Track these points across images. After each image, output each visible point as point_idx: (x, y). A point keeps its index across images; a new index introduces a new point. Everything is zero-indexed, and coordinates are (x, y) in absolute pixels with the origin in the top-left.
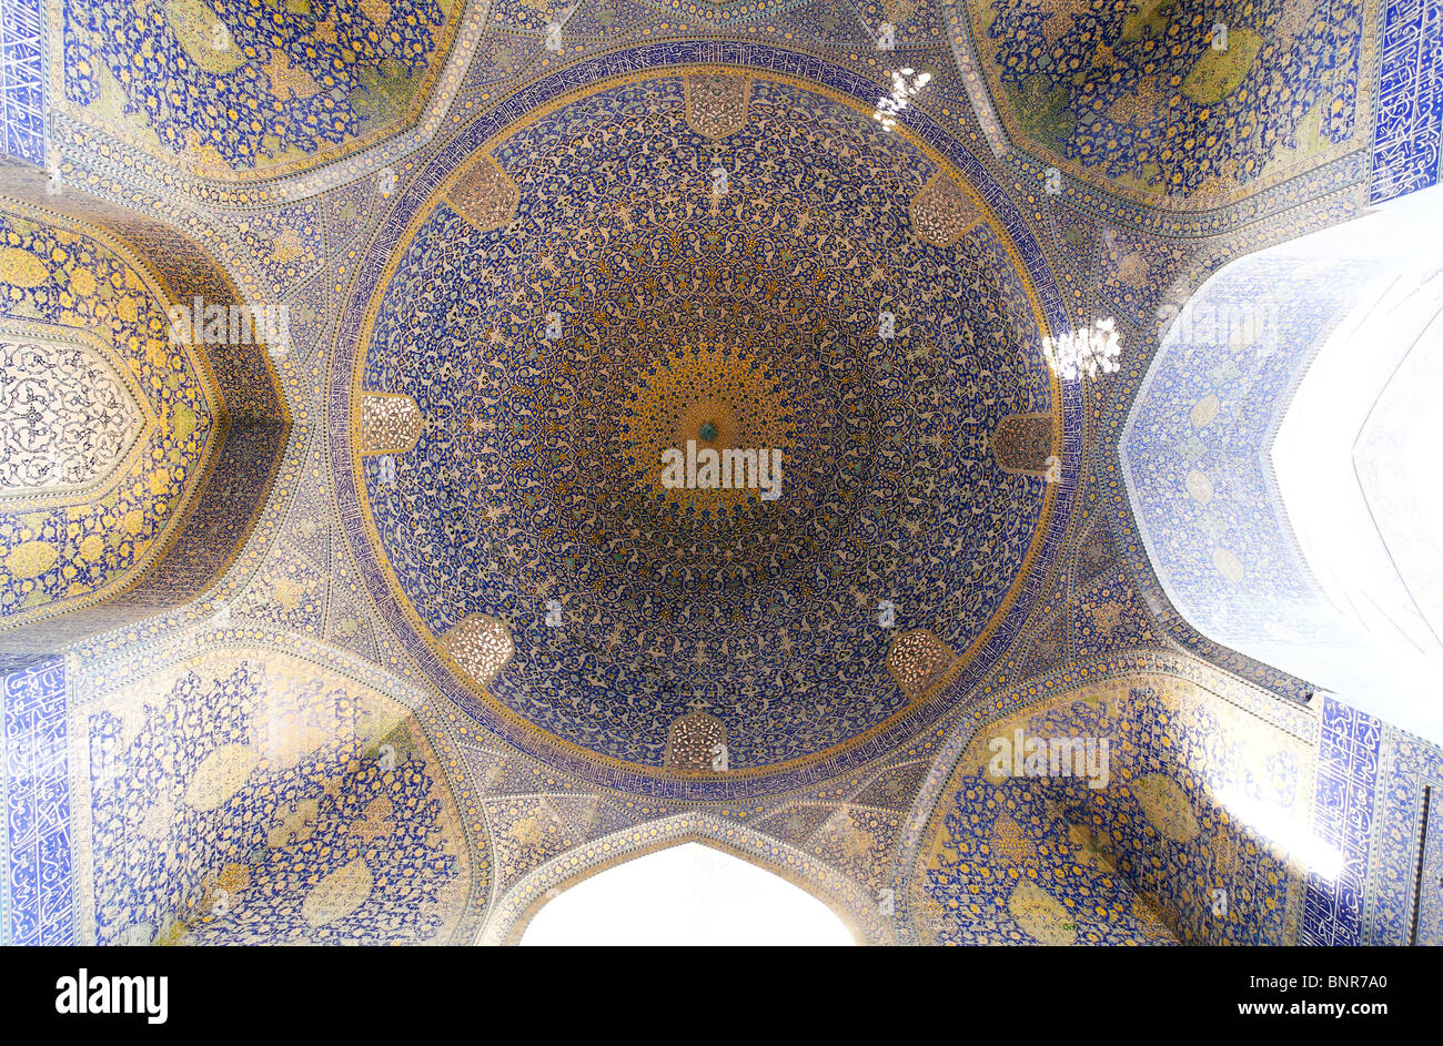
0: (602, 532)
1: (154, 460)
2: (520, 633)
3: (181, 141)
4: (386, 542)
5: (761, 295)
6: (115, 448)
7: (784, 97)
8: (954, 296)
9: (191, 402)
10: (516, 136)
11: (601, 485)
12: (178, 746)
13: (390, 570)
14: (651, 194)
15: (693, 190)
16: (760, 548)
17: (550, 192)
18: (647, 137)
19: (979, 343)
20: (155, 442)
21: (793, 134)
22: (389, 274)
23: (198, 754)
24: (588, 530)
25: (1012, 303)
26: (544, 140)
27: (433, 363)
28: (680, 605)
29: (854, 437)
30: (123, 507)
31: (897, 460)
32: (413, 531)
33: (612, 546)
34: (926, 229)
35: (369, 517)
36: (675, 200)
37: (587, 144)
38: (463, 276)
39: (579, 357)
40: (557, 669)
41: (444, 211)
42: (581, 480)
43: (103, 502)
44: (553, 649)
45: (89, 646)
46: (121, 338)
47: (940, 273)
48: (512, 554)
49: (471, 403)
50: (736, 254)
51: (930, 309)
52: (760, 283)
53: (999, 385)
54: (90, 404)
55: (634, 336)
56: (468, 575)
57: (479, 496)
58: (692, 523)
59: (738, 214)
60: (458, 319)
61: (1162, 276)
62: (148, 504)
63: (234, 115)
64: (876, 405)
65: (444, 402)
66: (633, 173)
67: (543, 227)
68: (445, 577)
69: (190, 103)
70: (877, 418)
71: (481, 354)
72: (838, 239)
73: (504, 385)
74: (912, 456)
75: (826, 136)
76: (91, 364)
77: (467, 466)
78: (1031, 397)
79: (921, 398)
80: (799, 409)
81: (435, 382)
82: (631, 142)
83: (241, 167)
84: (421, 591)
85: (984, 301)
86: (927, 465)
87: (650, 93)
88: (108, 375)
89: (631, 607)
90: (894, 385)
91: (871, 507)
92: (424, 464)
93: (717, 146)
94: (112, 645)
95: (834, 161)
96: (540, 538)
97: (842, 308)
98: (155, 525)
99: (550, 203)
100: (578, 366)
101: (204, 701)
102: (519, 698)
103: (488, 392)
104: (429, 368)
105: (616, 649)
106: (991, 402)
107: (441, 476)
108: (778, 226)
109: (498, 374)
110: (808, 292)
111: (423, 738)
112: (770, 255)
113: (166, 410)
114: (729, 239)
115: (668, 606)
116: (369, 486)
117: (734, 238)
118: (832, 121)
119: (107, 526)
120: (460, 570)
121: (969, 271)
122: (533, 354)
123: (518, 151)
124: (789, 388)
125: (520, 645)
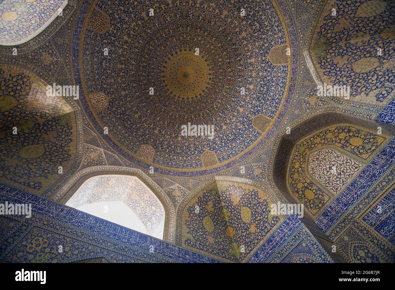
0: (229, 65)
1: (315, 145)
2: (266, 52)
3: (264, 201)
4: (282, 97)
5: (156, 103)
6: (320, 152)
7: (130, 147)
8: (105, 77)
9: (298, 152)
10: (196, 168)
11: (221, 78)
12: (368, 81)
13: (286, 89)
14: (171, 140)
15: (161, 136)
16: (190, 35)
17: (194, 152)
18: (166, 153)
19: (102, 60)
20: (311, 148)
21: (131, 138)
22: (240, 154)
23: (366, 75)
24: (232, 68)
25: (88, 67)
26: (190, 164)
27: (242, 130)
28: (221, 32)
29: (149, 52)
30: (329, 140)
31: (140, 38)
32: (273, 95)
33: (228, 60)
34: (106, 99)
35: (281, 105)
36: (166, 136)
37: (181, 158)
38: (224, 145)
39: (208, 112)
40: (264, 36)
41: (220, 160)
42: (226, 82)
43: (332, 144)
44: (262, 42)
45: (366, 118)
46: (302, 172)
47: (106, 85)
48: (254, 74)
49: (240, 116)
50: (157, 116)
51: (112, 77)
52: (155, 106)
53: (100, 44)
54: (318, 164)
55: (192, 109)
56: (268, 76)
57: (252, 93)
58: (204, 53)
59: (152, 125)
60: (231, 136)
61: (37, 53)
62: (323, 137)
63: (250, 200)
64: (139, 58)
65: (245, 120)
66: (173, 147)
67: (200, 145)
68: (274, 79)
69: (257, 206)
70: (140, 54)
71: (230, 125)
72: (130, 107)
73: (229, 115)
74: (135, 37)
75: (123, 134)
76: (311, 171)
77: (250, 102)
78: (92, 36)
79: (125, 53)
80: (160, 68)
81: (245, 125)
82: (170, 154)
83: (256, 191)
84: (282, 79)
85: (96, 72)
86: (131, 32)
87: (161, 162)
88: (310, 167)
89: (234, 41)
90: (131, 61)
91: (153, 28)
92: (260, 109)
93: (150, 143)
94: (361, 115)
95: (123, 127)
96: (244, 74)
97: (136, 89)
98: (326, 132)
99: (195, 150)
100: (210, 110)
101: (353, 87)
102: (280, 35)
103: (234, 116)
104: (244, 129)
105: (245, 31)
106: (105, 41)
107: (258, 103)
108: (144, 117)
109: (229, 119)
110: (143, 97)
111: (313, 41)
112: (149, 111)
113: (304, 153)
114: (157, 120)
115: (224, 34)
116: (276, 112)
117: (156, 120)
118: (120, 136)
119: (335, 138)
120: (269, 78)
121: (98, 82)
122: (219, 119)
123: (197, 165)
124: (160, 75)
125: (269, 49)
